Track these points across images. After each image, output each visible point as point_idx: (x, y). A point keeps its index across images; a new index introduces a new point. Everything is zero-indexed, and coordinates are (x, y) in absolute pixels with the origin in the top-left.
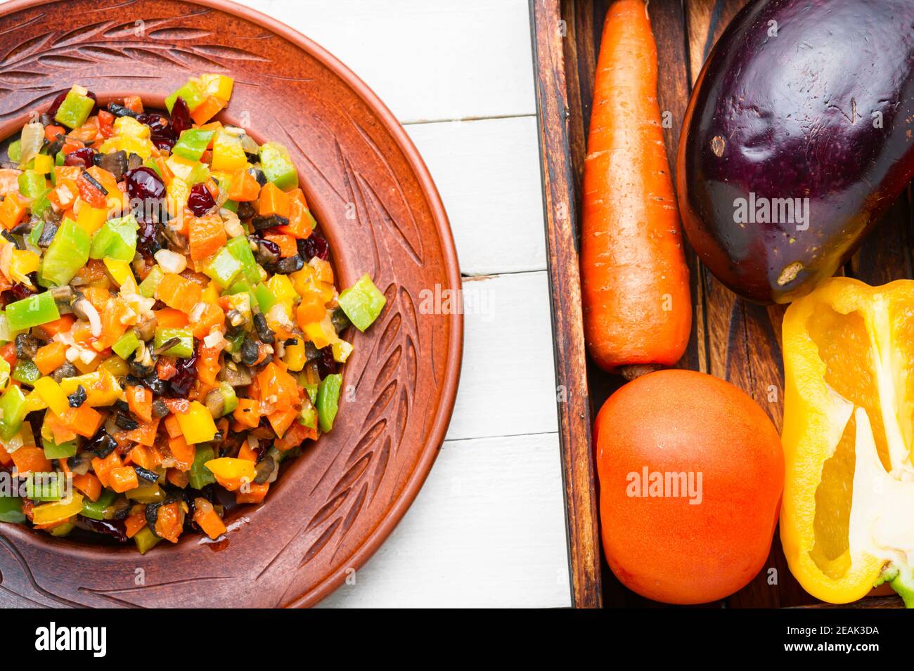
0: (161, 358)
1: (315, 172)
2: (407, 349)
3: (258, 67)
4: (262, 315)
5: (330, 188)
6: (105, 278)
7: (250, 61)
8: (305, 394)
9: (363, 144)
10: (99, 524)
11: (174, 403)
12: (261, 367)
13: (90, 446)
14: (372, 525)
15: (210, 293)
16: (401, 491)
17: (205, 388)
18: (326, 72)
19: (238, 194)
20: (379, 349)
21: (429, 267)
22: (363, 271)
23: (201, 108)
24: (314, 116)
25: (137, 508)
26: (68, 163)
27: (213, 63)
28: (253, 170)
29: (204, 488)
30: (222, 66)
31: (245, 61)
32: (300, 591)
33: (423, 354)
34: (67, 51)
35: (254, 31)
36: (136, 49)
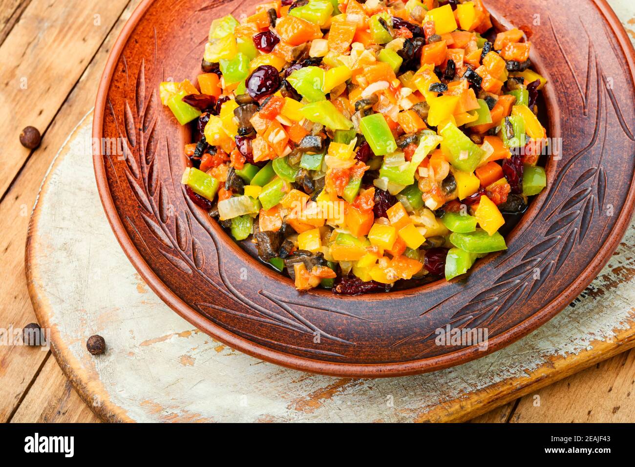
3: (149, 69)
7: (145, 75)
15: (337, 20)
24: (182, 27)
27: (150, 102)
30: (152, 95)
31: (145, 78)
34: (154, 204)
35: (121, 69)
36: (146, 157)
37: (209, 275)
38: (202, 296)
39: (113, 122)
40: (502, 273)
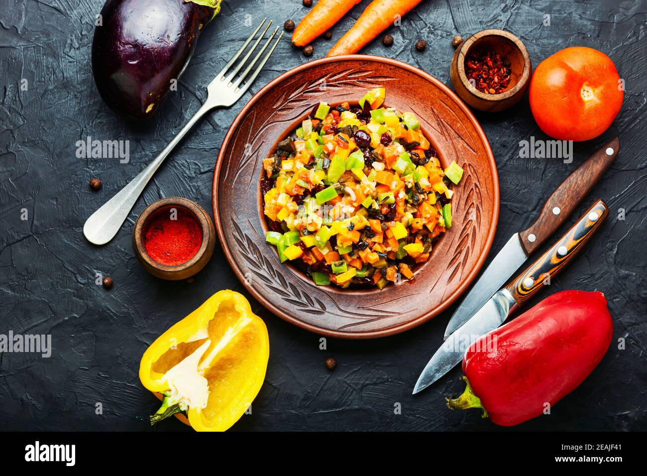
0: (382, 206)
1: (425, 122)
2: (476, 189)
3: (394, 82)
4: (418, 182)
5: (432, 128)
6: (352, 177)
7: (391, 81)
8: (439, 213)
9: (443, 107)
10: (363, 279)
11: (389, 223)
12: (420, 204)
13: (356, 247)
14: (474, 263)
15: (396, 176)
16: (484, 247)
17: (400, 216)
18: (424, 80)
19: (399, 135)
20: (464, 191)
21: (479, 154)
22: (452, 160)
23: (374, 103)
24: (421, 99)
25: (377, 270)
26: (327, 133)
27: (375, 83)
28: (402, 125)
29: (404, 258)
30: (379, 84)
31: (388, 81)
32: (449, 294)
33: (483, 190)
34: (314, 88)
35: (391, 67)
36: (342, 83)
37: (273, 116)
38: (260, 113)
39: (360, 65)
40: (269, 259)
